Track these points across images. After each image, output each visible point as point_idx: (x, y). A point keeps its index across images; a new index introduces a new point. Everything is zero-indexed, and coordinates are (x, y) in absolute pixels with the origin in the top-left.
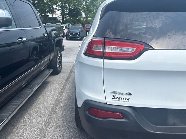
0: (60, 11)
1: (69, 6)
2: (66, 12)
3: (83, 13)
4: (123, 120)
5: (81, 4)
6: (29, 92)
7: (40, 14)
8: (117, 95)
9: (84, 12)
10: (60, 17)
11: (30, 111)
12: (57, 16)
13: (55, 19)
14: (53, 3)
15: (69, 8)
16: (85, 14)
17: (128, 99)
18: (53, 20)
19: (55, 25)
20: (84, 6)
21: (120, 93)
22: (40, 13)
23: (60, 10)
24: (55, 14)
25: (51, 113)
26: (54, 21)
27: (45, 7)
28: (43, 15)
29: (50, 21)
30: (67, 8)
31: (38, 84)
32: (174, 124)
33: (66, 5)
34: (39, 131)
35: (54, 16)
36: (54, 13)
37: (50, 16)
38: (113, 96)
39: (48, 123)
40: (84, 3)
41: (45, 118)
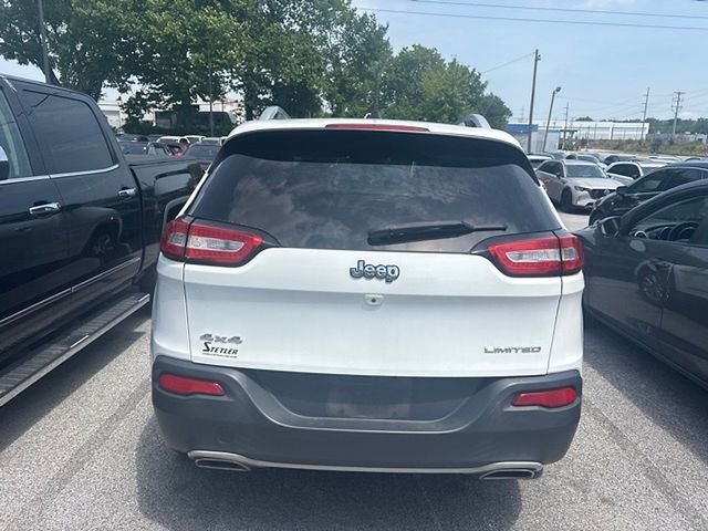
0: (242, 91)
1: (275, 74)
2: (260, 96)
3: (325, 102)
4: (224, 398)
5: (320, 70)
6: (54, 352)
7: (169, 101)
8: (213, 342)
9: (328, 98)
10: (239, 114)
11: (56, 410)
12: (228, 109)
13: (219, 121)
14: (217, 63)
15: (273, 83)
16: (332, 104)
17: (235, 352)
18: (212, 123)
19: (216, 142)
20: (328, 76)
21: (218, 339)
22: (167, 98)
23: (239, 87)
24: (223, 101)
25: (116, 417)
26: (218, 127)
27: (187, 77)
28: (180, 103)
29: (203, 127)
30: (266, 83)
31: (91, 334)
32: (341, 414)
33: (264, 70)
34: (67, 458)
35: (217, 107)
36: (218, 99)
37: (204, 107)
38: (206, 344)
39: (99, 439)
40: (329, 65)
41: (93, 428)
